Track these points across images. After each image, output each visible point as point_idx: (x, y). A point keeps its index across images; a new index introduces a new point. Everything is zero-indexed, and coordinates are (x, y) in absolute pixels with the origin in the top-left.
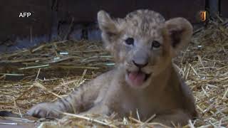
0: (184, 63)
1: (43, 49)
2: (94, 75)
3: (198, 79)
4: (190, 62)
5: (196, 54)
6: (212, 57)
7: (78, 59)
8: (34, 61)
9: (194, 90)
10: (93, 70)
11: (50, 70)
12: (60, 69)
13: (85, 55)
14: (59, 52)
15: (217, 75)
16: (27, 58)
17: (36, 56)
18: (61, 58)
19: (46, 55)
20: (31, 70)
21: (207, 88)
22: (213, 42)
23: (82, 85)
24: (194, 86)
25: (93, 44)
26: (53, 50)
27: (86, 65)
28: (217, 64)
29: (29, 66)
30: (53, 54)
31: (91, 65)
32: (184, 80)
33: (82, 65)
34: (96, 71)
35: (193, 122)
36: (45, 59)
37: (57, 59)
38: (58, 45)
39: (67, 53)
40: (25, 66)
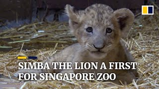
0: (129, 38)
1: (26, 28)
2: (63, 47)
3: (139, 49)
4: (134, 37)
5: (137, 31)
6: (149, 34)
7: (51, 35)
8: (19, 37)
9: (136, 57)
10: (63, 43)
11: (31, 44)
12: (38, 43)
13: (56, 33)
14: (37, 30)
15: (153, 46)
16: (14, 35)
17: (21, 34)
18: (39, 34)
19: (28, 32)
20: (17, 44)
21: (146, 56)
22: (150, 22)
23: (54, 55)
24: (136, 55)
25: (62, 24)
26: (33, 29)
27: (58, 40)
28: (153, 38)
29: (15, 41)
30: (33, 32)
31: (61, 40)
32: (129, 50)
33: (55, 40)
34: (64, 44)
35: (136, 81)
36: (27, 35)
37: (36, 35)
38: (37, 25)
39: (43, 31)
40: (13, 41)
